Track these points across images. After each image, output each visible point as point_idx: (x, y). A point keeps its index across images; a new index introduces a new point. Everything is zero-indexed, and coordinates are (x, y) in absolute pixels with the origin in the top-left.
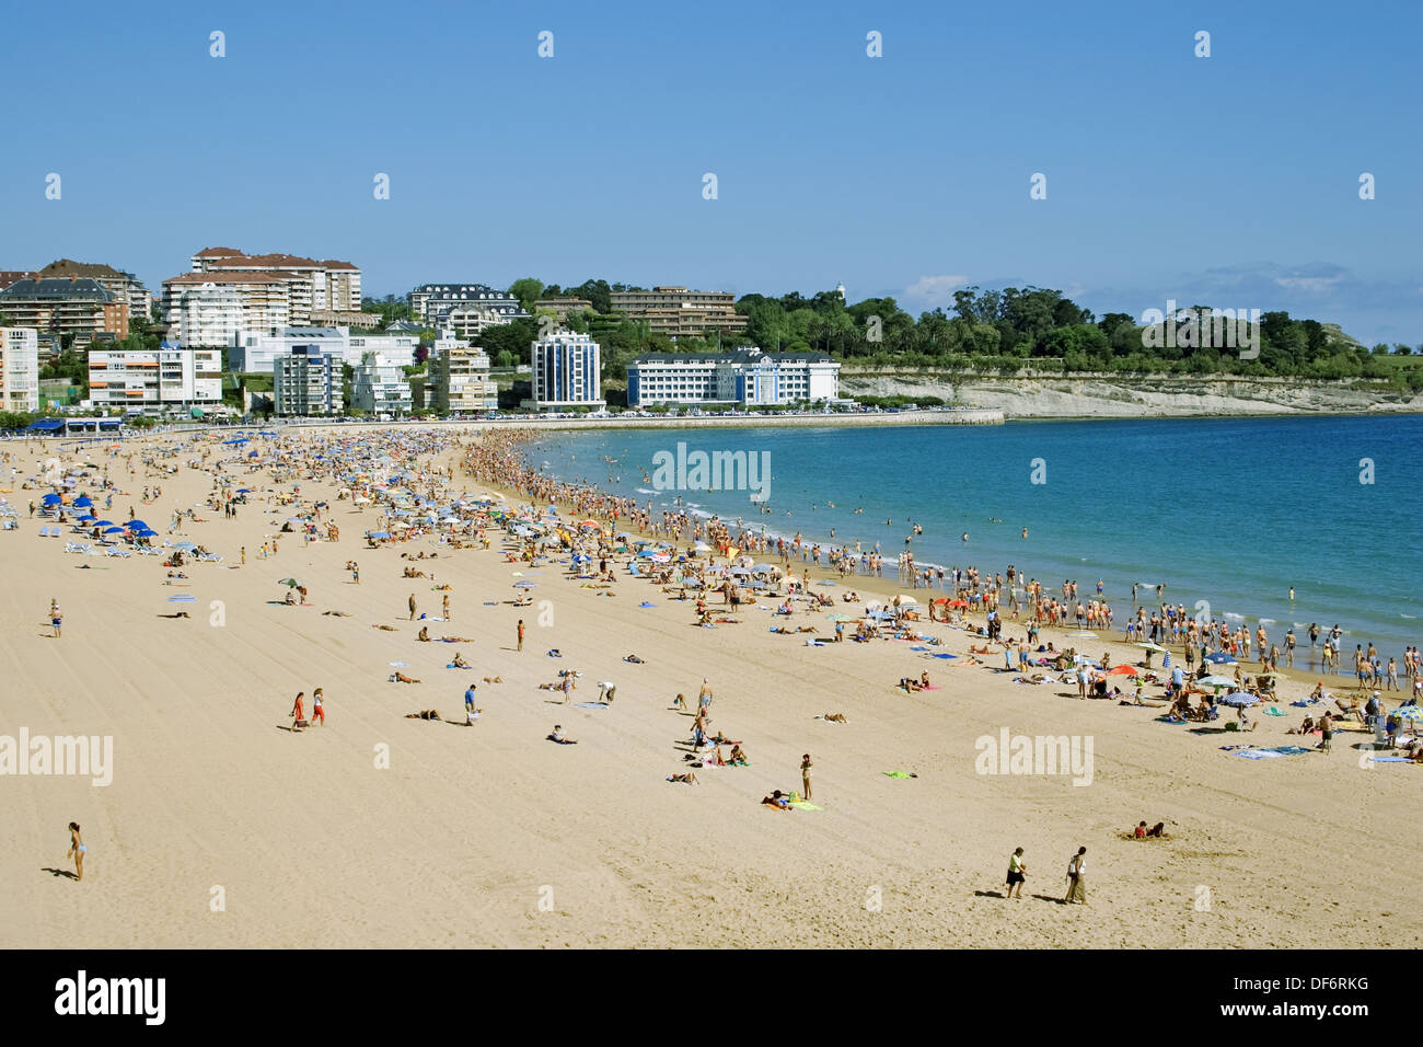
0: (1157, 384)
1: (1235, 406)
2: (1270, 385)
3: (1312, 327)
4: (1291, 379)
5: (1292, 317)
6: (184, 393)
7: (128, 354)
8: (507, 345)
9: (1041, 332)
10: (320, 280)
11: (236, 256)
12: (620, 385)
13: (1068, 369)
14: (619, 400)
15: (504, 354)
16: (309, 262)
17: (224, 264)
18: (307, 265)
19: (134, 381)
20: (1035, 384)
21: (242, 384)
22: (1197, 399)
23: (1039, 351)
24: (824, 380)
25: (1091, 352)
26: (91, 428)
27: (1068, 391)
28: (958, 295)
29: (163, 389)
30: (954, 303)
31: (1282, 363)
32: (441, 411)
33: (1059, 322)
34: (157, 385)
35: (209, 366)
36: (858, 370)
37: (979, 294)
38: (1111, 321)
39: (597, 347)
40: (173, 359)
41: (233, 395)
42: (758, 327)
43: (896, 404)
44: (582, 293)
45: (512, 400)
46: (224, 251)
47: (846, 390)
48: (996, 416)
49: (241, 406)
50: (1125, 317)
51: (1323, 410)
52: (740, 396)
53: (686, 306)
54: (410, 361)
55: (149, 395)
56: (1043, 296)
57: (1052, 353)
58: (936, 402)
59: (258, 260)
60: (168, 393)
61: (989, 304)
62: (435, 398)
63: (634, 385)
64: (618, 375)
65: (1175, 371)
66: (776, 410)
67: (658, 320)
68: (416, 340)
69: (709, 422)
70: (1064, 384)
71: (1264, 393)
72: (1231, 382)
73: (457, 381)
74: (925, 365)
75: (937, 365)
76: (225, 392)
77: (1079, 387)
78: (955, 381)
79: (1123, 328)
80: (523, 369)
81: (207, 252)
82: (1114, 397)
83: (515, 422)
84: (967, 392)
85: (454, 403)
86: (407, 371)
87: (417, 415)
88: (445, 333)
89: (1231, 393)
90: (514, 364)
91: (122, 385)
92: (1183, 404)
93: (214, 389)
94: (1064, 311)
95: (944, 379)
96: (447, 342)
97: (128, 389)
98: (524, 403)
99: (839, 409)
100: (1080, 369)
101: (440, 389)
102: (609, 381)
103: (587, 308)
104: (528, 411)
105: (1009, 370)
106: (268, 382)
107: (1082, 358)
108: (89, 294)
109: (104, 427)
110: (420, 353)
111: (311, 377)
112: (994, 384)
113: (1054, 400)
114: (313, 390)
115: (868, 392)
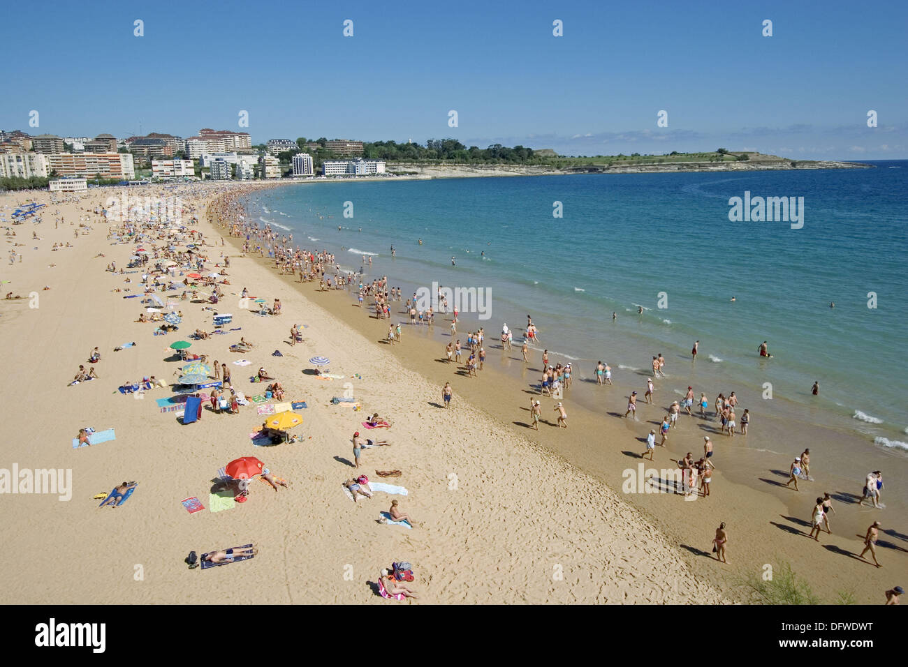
0: (482, 167)
1: (504, 173)
2: (514, 167)
3: (529, 150)
4: (521, 165)
5: (524, 147)
6: (183, 173)
7: (164, 161)
8: (285, 158)
9: (450, 152)
10: (237, 138)
11: (211, 131)
12: (320, 170)
13: (456, 163)
14: (319, 174)
15: (285, 160)
16: (234, 133)
17: (208, 134)
18: (233, 134)
19: (167, 170)
20: (445, 168)
21: (201, 170)
22: (493, 172)
23: (449, 158)
24: (381, 167)
25: (462, 158)
26: (138, 184)
27: (455, 170)
28: (428, 141)
29: (176, 172)
30: (427, 144)
31: (518, 160)
32: (263, 177)
33: (455, 149)
34: (174, 171)
35: (189, 165)
36: (393, 164)
37: (434, 141)
38: (472, 148)
39: (311, 158)
40: (178, 163)
41: (198, 174)
42: (367, 151)
43: (403, 173)
44: (318, 142)
45: (287, 175)
46: (208, 130)
47: (388, 170)
48: (429, 177)
49: (201, 177)
50: (476, 147)
51: (529, 174)
52: (355, 172)
53: (348, 145)
54: (256, 163)
55: (171, 174)
56: (452, 141)
57: (452, 158)
58: (416, 173)
59: (218, 133)
60: (177, 173)
61: (437, 143)
62: (262, 174)
63: (324, 169)
64: (320, 166)
65: (487, 163)
66: (364, 176)
67: (338, 149)
68: (258, 156)
69: (343, 180)
70: (454, 167)
71: (512, 169)
72: (503, 166)
73: (268, 169)
74: (413, 162)
75: (416, 162)
76: (195, 173)
77: (458, 168)
78: (421, 167)
79: (475, 151)
80: (291, 165)
81: (203, 130)
82: (468, 171)
83: (286, 181)
84: (425, 170)
85: (267, 176)
86: (255, 166)
87: (254, 179)
88: (267, 154)
89: (503, 169)
90: (288, 163)
91: (163, 171)
92: (481, 173)
93: (192, 172)
94: (457, 145)
95: (418, 166)
96: (268, 157)
97: (165, 172)
98: (290, 175)
99: (384, 175)
100: (459, 163)
101: (263, 171)
102: (317, 168)
103: (320, 147)
104: (291, 177)
105: (438, 163)
106: (208, 169)
107: (459, 160)
108: (159, 143)
109: (141, 184)
110: (259, 160)
111: (221, 168)
112: (433, 168)
113: (451, 172)
114: (221, 172)
115: (396, 171)
